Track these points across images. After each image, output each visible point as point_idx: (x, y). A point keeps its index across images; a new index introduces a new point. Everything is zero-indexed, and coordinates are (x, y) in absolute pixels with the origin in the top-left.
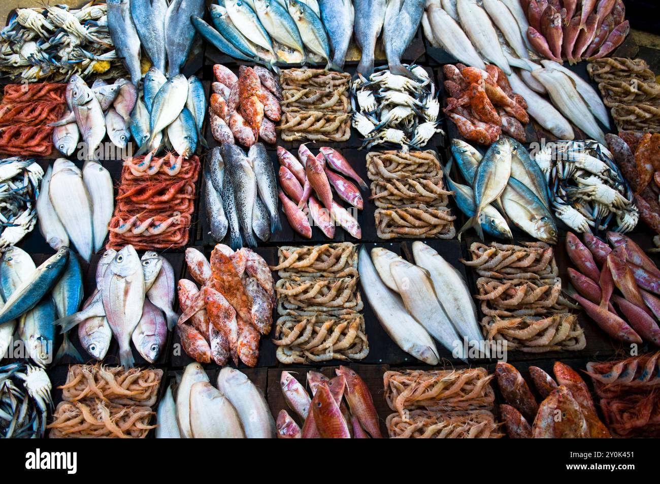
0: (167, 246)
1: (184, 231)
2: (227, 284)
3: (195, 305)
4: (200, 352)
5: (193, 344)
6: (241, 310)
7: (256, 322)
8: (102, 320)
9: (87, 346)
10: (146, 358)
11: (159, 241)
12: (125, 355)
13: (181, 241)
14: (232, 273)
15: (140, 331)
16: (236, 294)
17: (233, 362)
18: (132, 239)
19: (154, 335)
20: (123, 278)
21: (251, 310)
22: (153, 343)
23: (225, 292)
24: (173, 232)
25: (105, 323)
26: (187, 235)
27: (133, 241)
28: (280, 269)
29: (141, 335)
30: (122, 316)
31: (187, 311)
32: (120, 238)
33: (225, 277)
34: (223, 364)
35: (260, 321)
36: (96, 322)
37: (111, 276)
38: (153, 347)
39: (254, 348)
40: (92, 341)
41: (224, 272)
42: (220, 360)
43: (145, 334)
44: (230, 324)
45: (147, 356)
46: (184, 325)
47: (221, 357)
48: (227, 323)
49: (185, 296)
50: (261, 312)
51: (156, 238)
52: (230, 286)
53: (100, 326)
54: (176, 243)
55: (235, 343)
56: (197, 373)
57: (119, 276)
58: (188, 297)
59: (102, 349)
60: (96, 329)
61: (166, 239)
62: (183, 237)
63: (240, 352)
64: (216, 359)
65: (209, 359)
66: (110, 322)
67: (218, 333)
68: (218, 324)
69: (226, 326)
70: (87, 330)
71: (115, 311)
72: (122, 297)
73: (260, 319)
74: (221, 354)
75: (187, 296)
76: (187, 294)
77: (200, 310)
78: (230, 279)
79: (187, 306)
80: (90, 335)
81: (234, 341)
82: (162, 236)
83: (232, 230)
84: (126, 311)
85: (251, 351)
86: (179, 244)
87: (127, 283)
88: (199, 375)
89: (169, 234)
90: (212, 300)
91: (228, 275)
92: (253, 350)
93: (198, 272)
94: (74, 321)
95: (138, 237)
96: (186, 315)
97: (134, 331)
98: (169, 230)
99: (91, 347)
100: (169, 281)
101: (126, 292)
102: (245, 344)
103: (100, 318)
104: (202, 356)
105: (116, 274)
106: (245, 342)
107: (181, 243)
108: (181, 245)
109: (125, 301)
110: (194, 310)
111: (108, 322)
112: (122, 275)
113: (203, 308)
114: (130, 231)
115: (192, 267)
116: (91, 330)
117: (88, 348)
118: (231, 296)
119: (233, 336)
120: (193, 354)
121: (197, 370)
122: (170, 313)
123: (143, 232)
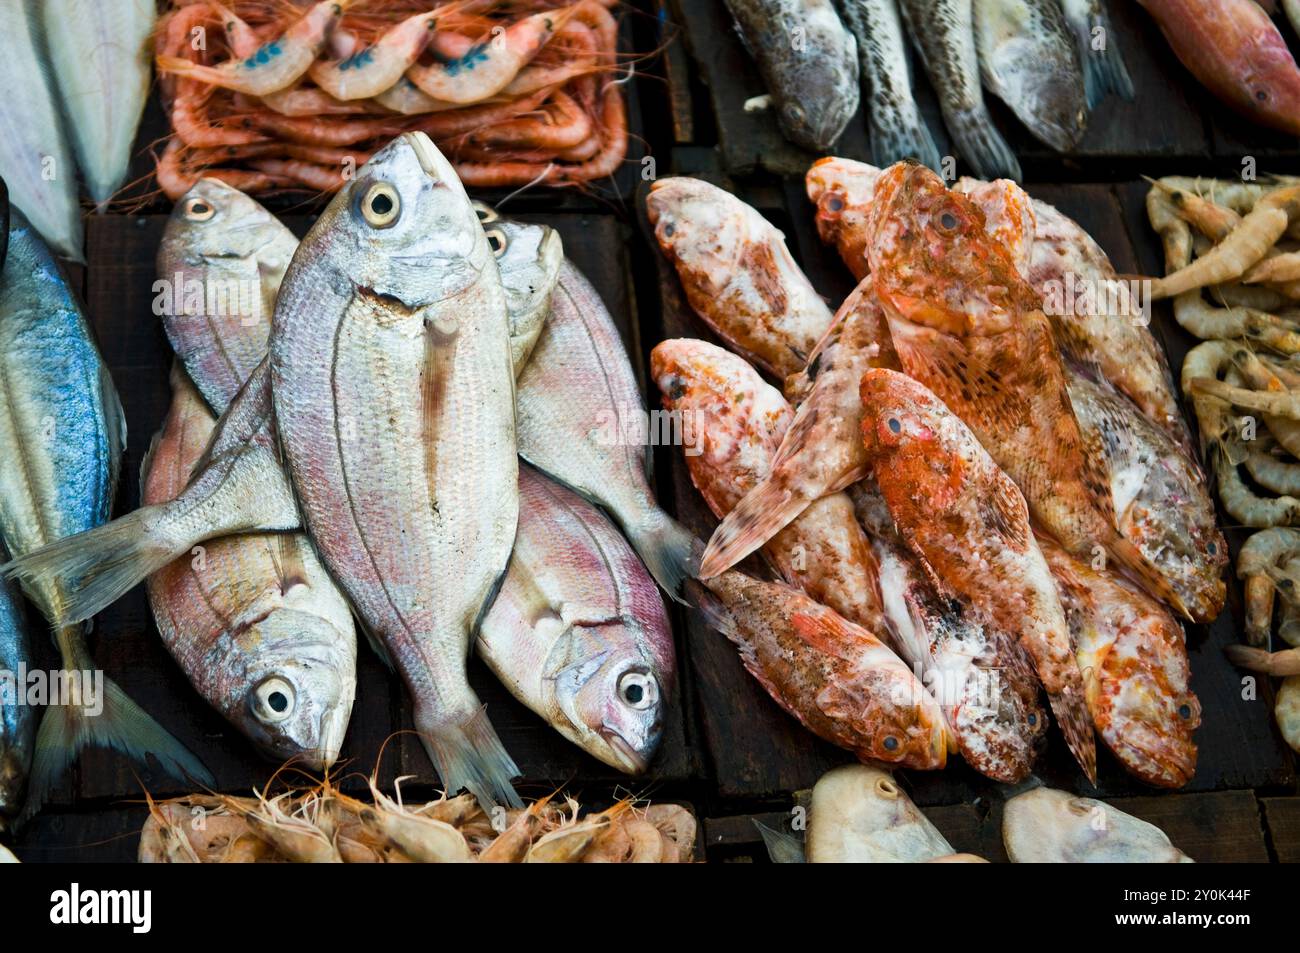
0: (522, 172)
1: (600, 98)
2: (982, 347)
3: (801, 468)
4: (889, 709)
5: (841, 667)
6: (1051, 493)
7: (1150, 556)
8: (290, 551)
9: (238, 692)
10: (599, 748)
11: (473, 143)
12: (457, 735)
13: (590, 147)
14: (1013, 288)
15: (534, 602)
16: (1026, 407)
17: (1072, 758)
18: (319, 132)
19: (616, 621)
20: (409, 309)
21: (1107, 492)
22: (623, 664)
23: (967, 396)
24: (543, 95)
25: (308, 563)
26: (618, 118)
27: (323, 144)
28: (1187, 295)
29: (547, 624)
30: (424, 520)
31: (754, 498)
32: (245, 125)
33: (975, 310)
34: (1019, 771)
35: (1171, 545)
36: (259, 560)
37: (336, 304)
38: (628, 681)
39: (1181, 686)
40: (267, 661)
41: (968, 283)
42: (1004, 751)
43: (569, 616)
44: (1020, 560)
45: (608, 735)
46: (742, 580)
47: (1009, 735)
48: (1007, 554)
49: (731, 421)
50: (1168, 504)
51: (462, 124)
52: (1001, 360)
53: (285, 586)
54: (562, 156)
55: (1066, 659)
56: (895, 820)
57: (389, 300)
58: (745, 429)
59: (330, 706)
60: (273, 599)
61: (514, 135)
62: (599, 125)
63: (1105, 706)
64: (976, 744)
65: (941, 749)
66: (336, 563)
67: (958, 609)
68: (959, 560)
69: (1000, 573)
70: (219, 602)
71: (377, 497)
72: (411, 419)
73: (1171, 537)
74: (1003, 718)
75: (743, 423)
76: (738, 410)
77: (831, 492)
78: (1003, 319)
79: (750, 476)
80: (245, 628)
81: (1062, 650)
82: (487, 119)
83: (878, 88)
84: (443, 495)
85: (1169, 700)
86: (579, 163)
87: (438, 339)
88: (905, 828)
89: (525, 108)
90: (916, 431)
91: (993, 298)
92: (1174, 695)
93: (756, 303)
94: (136, 556)
95: (352, 118)
96: (747, 521)
97: (489, 604)
98: (527, 83)
99: (265, 692)
100: (602, 351)
101: (434, 391)
102: (1133, 665)
103: (275, 542)
104: (903, 732)
105: (367, 292)
106: (1128, 651)
107: (591, 159)
108: (592, 170)
109: (429, 437)
110: (799, 494)
111: (323, 561)
112: (408, 296)
113: (843, 482)
114: (307, 83)
115: (717, 277)
116: (241, 605)
117: (251, 699)
118: (999, 416)
119: (1048, 627)
120: (849, 723)
121: (885, 806)
122: (643, 517)
123: (388, 92)
